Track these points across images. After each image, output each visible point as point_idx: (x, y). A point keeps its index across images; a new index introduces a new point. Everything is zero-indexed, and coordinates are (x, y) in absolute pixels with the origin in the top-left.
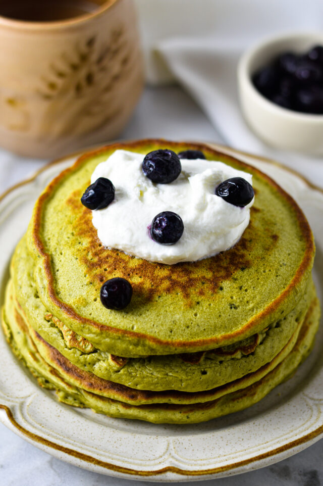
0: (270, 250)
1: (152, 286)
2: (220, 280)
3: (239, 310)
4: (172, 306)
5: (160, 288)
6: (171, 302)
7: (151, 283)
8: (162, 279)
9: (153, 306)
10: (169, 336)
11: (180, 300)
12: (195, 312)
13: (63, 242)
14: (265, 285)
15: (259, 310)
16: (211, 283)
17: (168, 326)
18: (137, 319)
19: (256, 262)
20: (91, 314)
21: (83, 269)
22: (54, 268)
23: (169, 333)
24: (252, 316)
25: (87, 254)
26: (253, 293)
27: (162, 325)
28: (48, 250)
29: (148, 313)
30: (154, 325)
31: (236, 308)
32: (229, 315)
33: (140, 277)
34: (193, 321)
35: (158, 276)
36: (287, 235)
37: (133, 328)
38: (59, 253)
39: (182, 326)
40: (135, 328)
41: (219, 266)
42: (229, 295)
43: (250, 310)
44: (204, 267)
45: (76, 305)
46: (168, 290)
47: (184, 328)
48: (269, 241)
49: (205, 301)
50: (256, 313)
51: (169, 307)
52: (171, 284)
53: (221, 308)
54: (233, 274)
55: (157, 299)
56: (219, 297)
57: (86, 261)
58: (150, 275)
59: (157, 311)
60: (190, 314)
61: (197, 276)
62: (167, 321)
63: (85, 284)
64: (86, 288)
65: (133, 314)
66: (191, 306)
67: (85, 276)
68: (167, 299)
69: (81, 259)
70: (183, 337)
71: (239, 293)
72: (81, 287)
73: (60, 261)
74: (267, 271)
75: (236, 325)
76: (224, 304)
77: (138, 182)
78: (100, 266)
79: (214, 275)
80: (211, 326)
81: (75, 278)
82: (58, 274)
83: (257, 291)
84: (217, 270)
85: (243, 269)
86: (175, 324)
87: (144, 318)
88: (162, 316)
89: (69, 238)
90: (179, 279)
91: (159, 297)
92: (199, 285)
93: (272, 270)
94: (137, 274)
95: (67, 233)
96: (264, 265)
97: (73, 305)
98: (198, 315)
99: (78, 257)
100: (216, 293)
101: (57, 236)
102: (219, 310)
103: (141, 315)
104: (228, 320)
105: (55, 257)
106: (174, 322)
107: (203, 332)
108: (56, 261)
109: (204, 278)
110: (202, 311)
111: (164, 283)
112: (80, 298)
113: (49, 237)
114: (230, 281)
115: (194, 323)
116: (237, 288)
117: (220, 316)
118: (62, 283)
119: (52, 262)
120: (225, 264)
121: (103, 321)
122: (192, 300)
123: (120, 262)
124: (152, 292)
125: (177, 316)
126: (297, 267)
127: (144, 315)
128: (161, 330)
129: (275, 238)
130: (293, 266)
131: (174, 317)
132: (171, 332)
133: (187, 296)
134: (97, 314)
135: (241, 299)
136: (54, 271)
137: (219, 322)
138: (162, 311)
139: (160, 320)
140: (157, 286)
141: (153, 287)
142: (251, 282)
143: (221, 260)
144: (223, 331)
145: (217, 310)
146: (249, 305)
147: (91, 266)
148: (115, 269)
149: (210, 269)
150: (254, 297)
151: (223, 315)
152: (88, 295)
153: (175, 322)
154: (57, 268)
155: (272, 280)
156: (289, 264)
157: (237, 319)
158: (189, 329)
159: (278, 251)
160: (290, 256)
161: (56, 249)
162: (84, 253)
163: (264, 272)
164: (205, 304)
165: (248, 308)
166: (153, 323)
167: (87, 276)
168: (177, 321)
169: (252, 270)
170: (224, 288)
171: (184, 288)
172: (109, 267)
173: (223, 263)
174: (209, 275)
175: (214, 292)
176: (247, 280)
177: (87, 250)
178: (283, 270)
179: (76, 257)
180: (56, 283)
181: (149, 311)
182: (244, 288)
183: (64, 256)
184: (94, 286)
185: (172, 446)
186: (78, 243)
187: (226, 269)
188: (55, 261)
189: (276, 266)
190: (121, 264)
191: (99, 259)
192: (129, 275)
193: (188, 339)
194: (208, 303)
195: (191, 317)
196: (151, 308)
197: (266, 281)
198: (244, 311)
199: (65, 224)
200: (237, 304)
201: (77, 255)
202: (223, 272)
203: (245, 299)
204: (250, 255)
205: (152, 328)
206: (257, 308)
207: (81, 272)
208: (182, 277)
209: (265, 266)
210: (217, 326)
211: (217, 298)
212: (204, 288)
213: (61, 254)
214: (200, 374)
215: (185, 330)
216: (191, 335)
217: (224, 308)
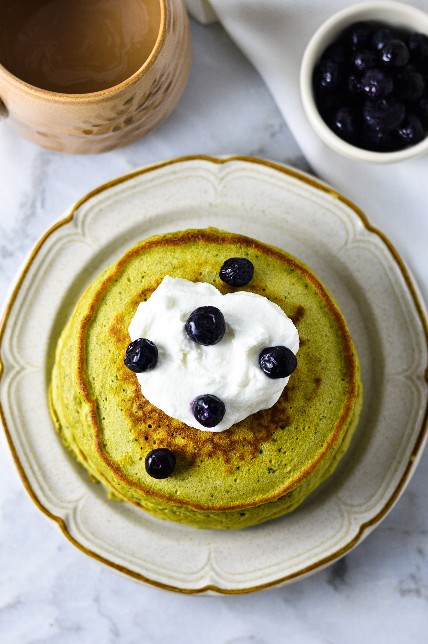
0: (312, 400)
1: (195, 449)
2: (260, 443)
3: (277, 473)
4: (213, 472)
5: (202, 451)
6: (212, 468)
7: (194, 446)
8: (204, 442)
9: (195, 472)
10: (210, 501)
11: (222, 465)
12: (235, 478)
13: (107, 386)
14: (303, 445)
15: (296, 472)
16: (251, 446)
17: (209, 492)
18: (180, 484)
19: (296, 417)
20: (136, 474)
21: (128, 423)
22: (100, 416)
23: (210, 498)
24: (289, 478)
25: (132, 406)
26: (291, 456)
27: (204, 491)
28: (93, 394)
29: (190, 479)
30: (196, 491)
31: (274, 472)
32: (267, 480)
33: (184, 438)
34: (232, 486)
35: (201, 438)
36: (330, 375)
37: (176, 491)
38: (104, 399)
39: (222, 491)
40: (178, 493)
41: (260, 425)
42: (267, 460)
43: (287, 473)
44: (245, 426)
45: (123, 463)
46: (210, 455)
47: (224, 493)
48: (312, 385)
49: (244, 466)
50: (293, 475)
51: (211, 473)
52: (213, 448)
53: (259, 473)
54: (273, 434)
55: (199, 464)
56: (258, 461)
57: (131, 415)
58: (193, 437)
59: (199, 477)
60: (230, 480)
61: (238, 438)
62: (208, 487)
63: (131, 439)
64: (131, 444)
65: (176, 478)
66: (231, 472)
67: (130, 431)
68: (209, 464)
69: (126, 412)
70: (223, 501)
71: (278, 457)
72: (127, 443)
73: (106, 408)
74: (307, 428)
75: (273, 487)
76: (263, 469)
77: (181, 347)
78: (145, 421)
79: (254, 437)
80: (250, 490)
81: (120, 432)
82: (105, 423)
83: (295, 454)
84: (258, 430)
85: (283, 428)
86: (216, 490)
87: (187, 484)
88: (203, 482)
89: (113, 381)
90: (221, 442)
91: (202, 461)
92: (239, 447)
93: (311, 427)
94: (180, 434)
95: (112, 375)
96: (304, 420)
97: (120, 463)
98: (238, 481)
99: (123, 409)
100: (256, 457)
101: (101, 377)
102: (257, 475)
103: (184, 480)
104: (266, 484)
105: (100, 402)
106: (214, 487)
107: (242, 496)
108: (102, 407)
109: (245, 439)
110: (241, 476)
111: (206, 446)
112: (126, 456)
113: (94, 376)
114: (270, 443)
115: (234, 488)
116: (276, 451)
117: (258, 481)
118: (108, 434)
119: (98, 408)
120: (265, 421)
121: (148, 483)
122: (233, 465)
123: (164, 419)
124: (195, 456)
125: (218, 482)
126: (337, 418)
127: (187, 481)
128: (202, 496)
129: (318, 381)
130: (332, 417)
131: (215, 483)
132: (212, 496)
133: (228, 461)
134: (142, 474)
135: (279, 463)
136: (100, 419)
137: (257, 486)
138: (204, 477)
139: (202, 486)
140: (200, 450)
141: (196, 451)
142: (290, 444)
143: (263, 417)
144: (261, 493)
145: (256, 475)
146: (287, 468)
147: (137, 420)
148: (159, 427)
149: (252, 429)
150: (292, 459)
151: (261, 480)
152: (133, 453)
153: (216, 488)
154: (103, 416)
155: (311, 439)
156: (328, 416)
157: (274, 482)
158: (229, 493)
159: (319, 401)
160: (331, 405)
161: (101, 393)
162: (129, 404)
163: (304, 429)
164: (245, 469)
165: (285, 471)
166: (195, 489)
167: (132, 431)
168: (218, 487)
169: (292, 428)
170: (264, 451)
171: (226, 452)
172: (154, 423)
173: (264, 421)
174: (250, 436)
175: (254, 457)
176: (286, 440)
177: (131, 400)
178: (322, 425)
179: (121, 408)
180: (103, 433)
181: (192, 476)
182: (283, 451)
183: (110, 403)
184: (140, 444)
185: (213, 556)
186: (122, 390)
187: (267, 428)
188: (100, 407)
189: (316, 420)
190: (165, 421)
191: (143, 413)
192: (173, 435)
193: (227, 503)
194: (248, 468)
195: (231, 483)
196: (194, 474)
197: (304, 441)
198: (281, 474)
199: (108, 362)
200: (275, 469)
201: (122, 406)
202: (263, 432)
203: (283, 463)
204: (291, 410)
205: (194, 493)
206: (294, 470)
207: (126, 426)
208: (224, 440)
209: (305, 422)
210: (255, 490)
211: (257, 463)
212: (245, 452)
213: (106, 399)
214: (239, 516)
215: (225, 495)
216: (230, 498)
217: (262, 473)
